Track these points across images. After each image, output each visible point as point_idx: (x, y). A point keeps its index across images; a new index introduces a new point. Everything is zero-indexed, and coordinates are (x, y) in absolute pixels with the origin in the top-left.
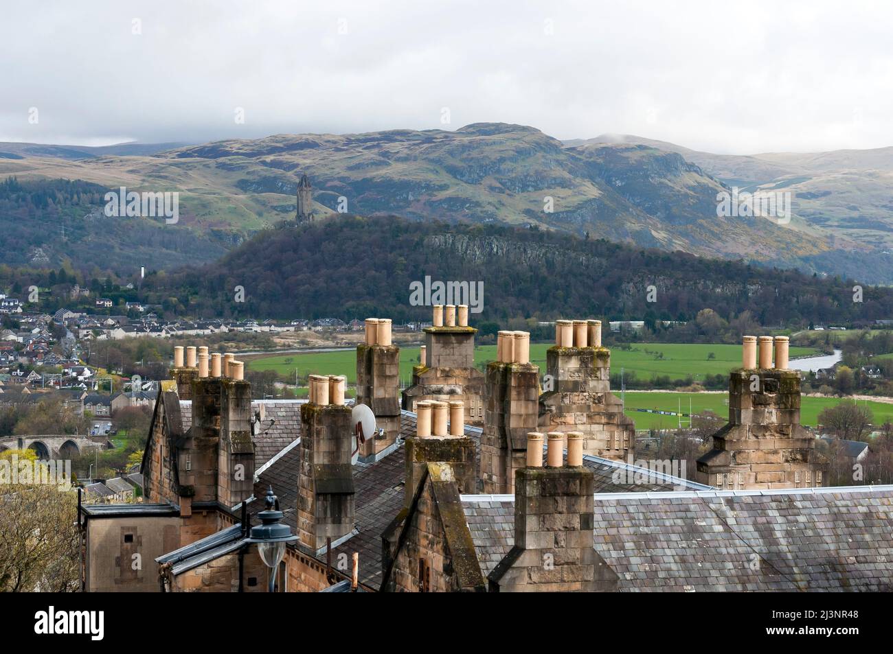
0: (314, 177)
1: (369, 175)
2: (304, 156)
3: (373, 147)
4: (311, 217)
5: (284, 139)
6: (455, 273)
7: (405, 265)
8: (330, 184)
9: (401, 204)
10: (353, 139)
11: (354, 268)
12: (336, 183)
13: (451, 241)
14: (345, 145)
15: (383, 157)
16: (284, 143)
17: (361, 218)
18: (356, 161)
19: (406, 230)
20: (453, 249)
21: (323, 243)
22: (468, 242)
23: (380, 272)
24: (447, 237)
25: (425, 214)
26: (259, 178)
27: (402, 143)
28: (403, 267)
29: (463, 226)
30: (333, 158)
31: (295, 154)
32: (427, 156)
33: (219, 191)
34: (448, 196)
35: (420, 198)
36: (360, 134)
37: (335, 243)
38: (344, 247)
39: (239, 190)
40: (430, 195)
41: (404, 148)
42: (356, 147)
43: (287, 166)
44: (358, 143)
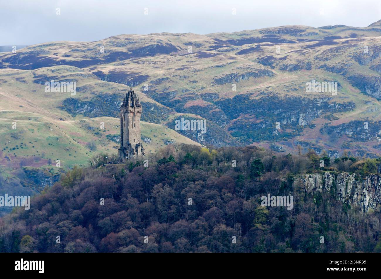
0: (168, 94)
1: (244, 91)
2: (156, 65)
3: (251, 50)
4: (139, 149)
5: (129, 41)
6: (336, 227)
7: (267, 216)
8: (189, 104)
9: (289, 131)
10: (224, 40)
11: (196, 221)
12: (200, 102)
13: (331, 182)
14: (212, 48)
15: (264, 64)
16: (128, 46)
17: (207, 150)
18: (227, 71)
19: (269, 167)
20: (334, 193)
21: (156, 186)
22: (355, 183)
23: (232, 227)
24: (326, 176)
25: (321, 144)
26: (92, 96)
28: (264, 219)
29: (349, 161)
30: (195, 67)
31: (144, 62)
32: (326, 62)
33: (36, 115)
34: (353, 120)
35: (314, 122)
36: (235, 34)
37: (171, 185)
38: (183, 192)
39: (65, 114)
40: (329, 118)
41: (294, 52)
42: (227, 51)
43: (132, 79)
44: (231, 46)
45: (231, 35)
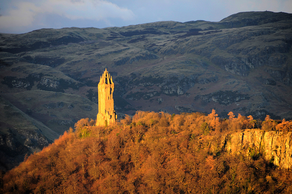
2: (69, 51)
3: (139, 39)
10: (117, 32)
14: (109, 38)
15: (150, 50)
16: (48, 37)
18: (122, 56)
27: (167, 35)
30: (99, 53)
31: (60, 49)
32: (195, 48)
36: (124, 27)
41: (170, 41)
42: (120, 40)
43: (53, 61)
44: (123, 37)
45: (120, 29)
